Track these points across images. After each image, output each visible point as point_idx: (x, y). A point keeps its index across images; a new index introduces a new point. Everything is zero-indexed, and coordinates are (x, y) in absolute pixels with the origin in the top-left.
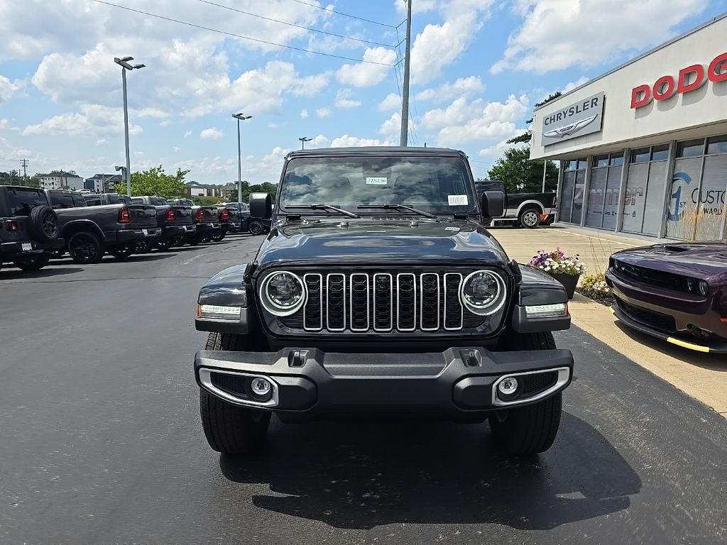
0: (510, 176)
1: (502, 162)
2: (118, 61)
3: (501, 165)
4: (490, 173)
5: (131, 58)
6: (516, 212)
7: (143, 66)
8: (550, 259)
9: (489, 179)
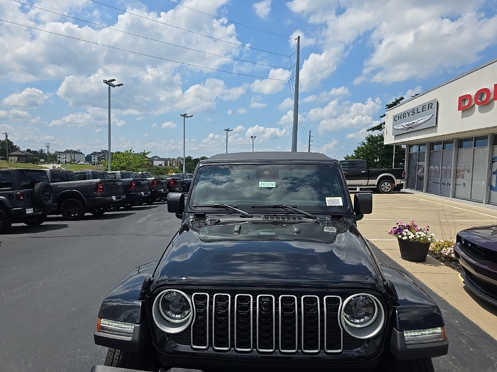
0: (370, 154)
1: (364, 144)
2: (106, 82)
3: (363, 146)
4: (355, 151)
5: (114, 80)
6: (375, 182)
7: (122, 85)
8: (407, 230)
9: (355, 155)
